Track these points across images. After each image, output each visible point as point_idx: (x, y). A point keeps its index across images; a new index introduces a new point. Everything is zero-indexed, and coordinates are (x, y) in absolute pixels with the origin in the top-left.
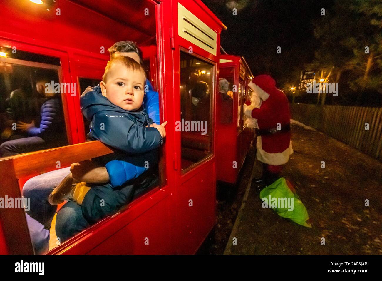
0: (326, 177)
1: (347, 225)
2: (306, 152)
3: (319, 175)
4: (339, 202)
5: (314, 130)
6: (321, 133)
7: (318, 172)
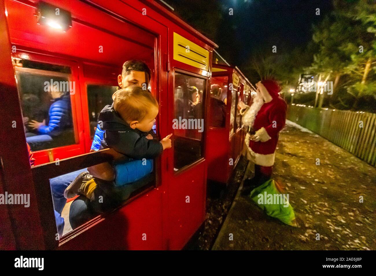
0: (316, 180)
1: (331, 226)
2: (300, 155)
3: (310, 177)
4: (326, 204)
5: (311, 132)
6: (317, 136)
7: (309, 175)
